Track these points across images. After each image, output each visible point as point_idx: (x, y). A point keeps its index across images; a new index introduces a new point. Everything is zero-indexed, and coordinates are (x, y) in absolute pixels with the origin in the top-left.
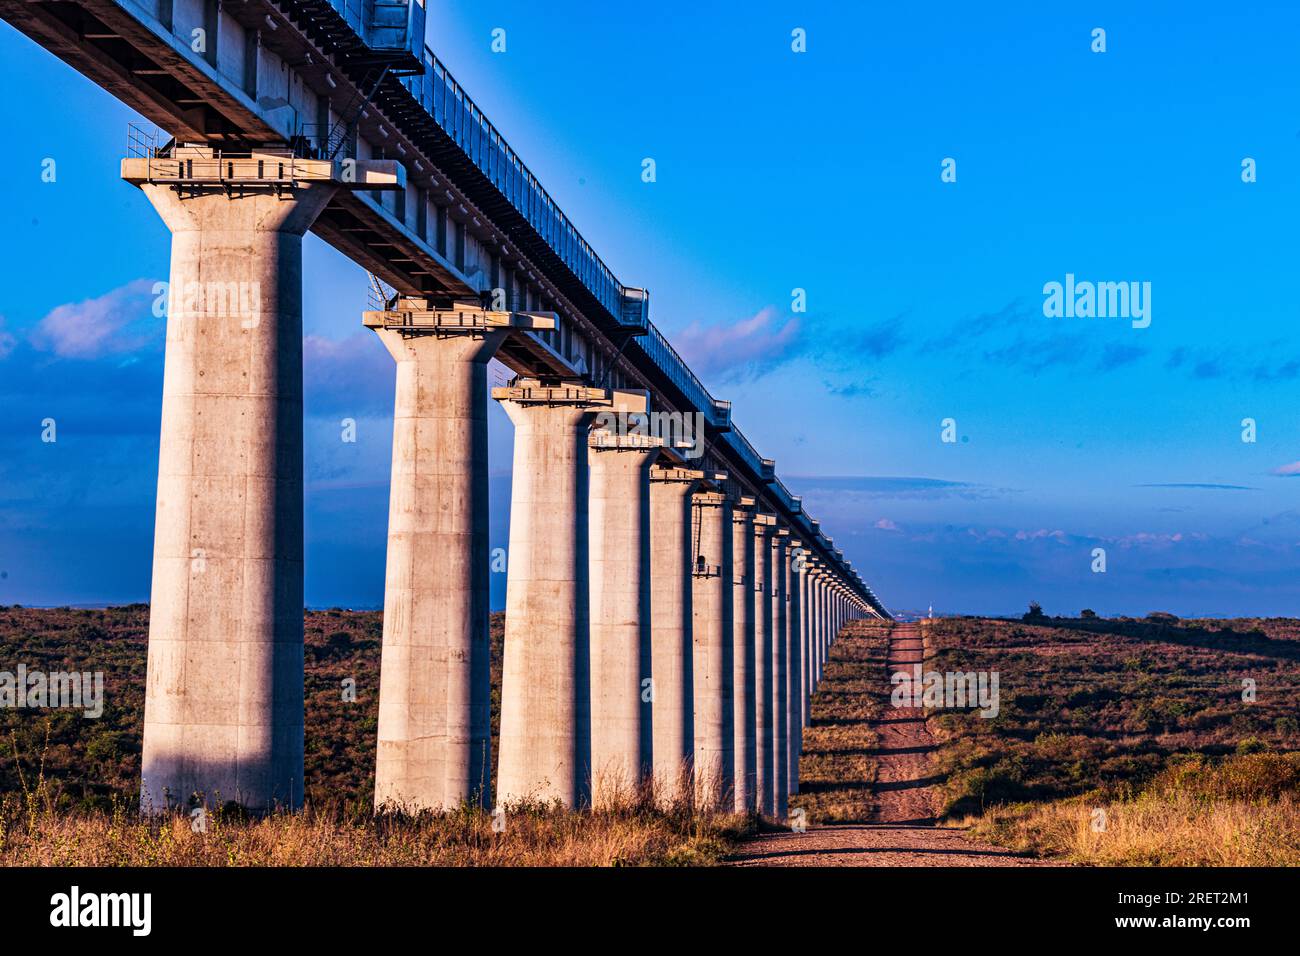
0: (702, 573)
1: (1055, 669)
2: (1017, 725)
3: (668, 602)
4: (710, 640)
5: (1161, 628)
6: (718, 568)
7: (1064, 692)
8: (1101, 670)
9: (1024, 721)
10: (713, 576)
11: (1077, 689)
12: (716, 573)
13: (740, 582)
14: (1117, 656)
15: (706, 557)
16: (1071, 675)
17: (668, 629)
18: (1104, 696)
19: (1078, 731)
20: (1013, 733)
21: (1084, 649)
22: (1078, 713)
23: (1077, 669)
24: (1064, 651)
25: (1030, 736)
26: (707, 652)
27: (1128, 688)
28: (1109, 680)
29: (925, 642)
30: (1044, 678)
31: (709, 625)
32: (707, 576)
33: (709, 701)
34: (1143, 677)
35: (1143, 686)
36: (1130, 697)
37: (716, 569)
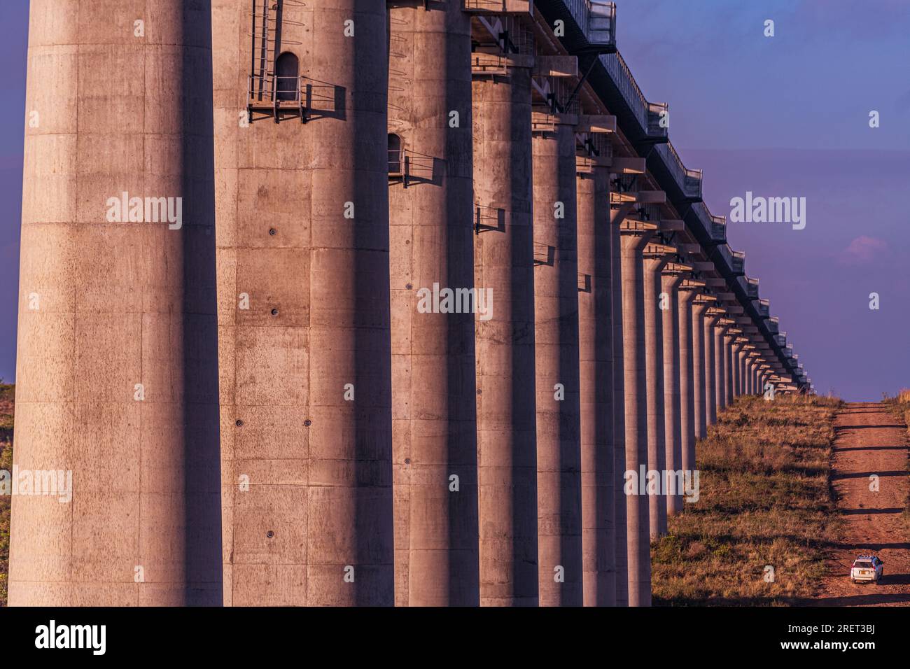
0: (285, 105)
3: (128, 136)
4: (314, 304)
6: (339, 91)
10: (324, 114)
12: (330, 107)
13: (428, 175)
15: (301, 61)
17: (130, 224)
26: (306, 345)
31: (314, 265)
32: (306, 114)
33: (315, 497)
37: (331, 93)
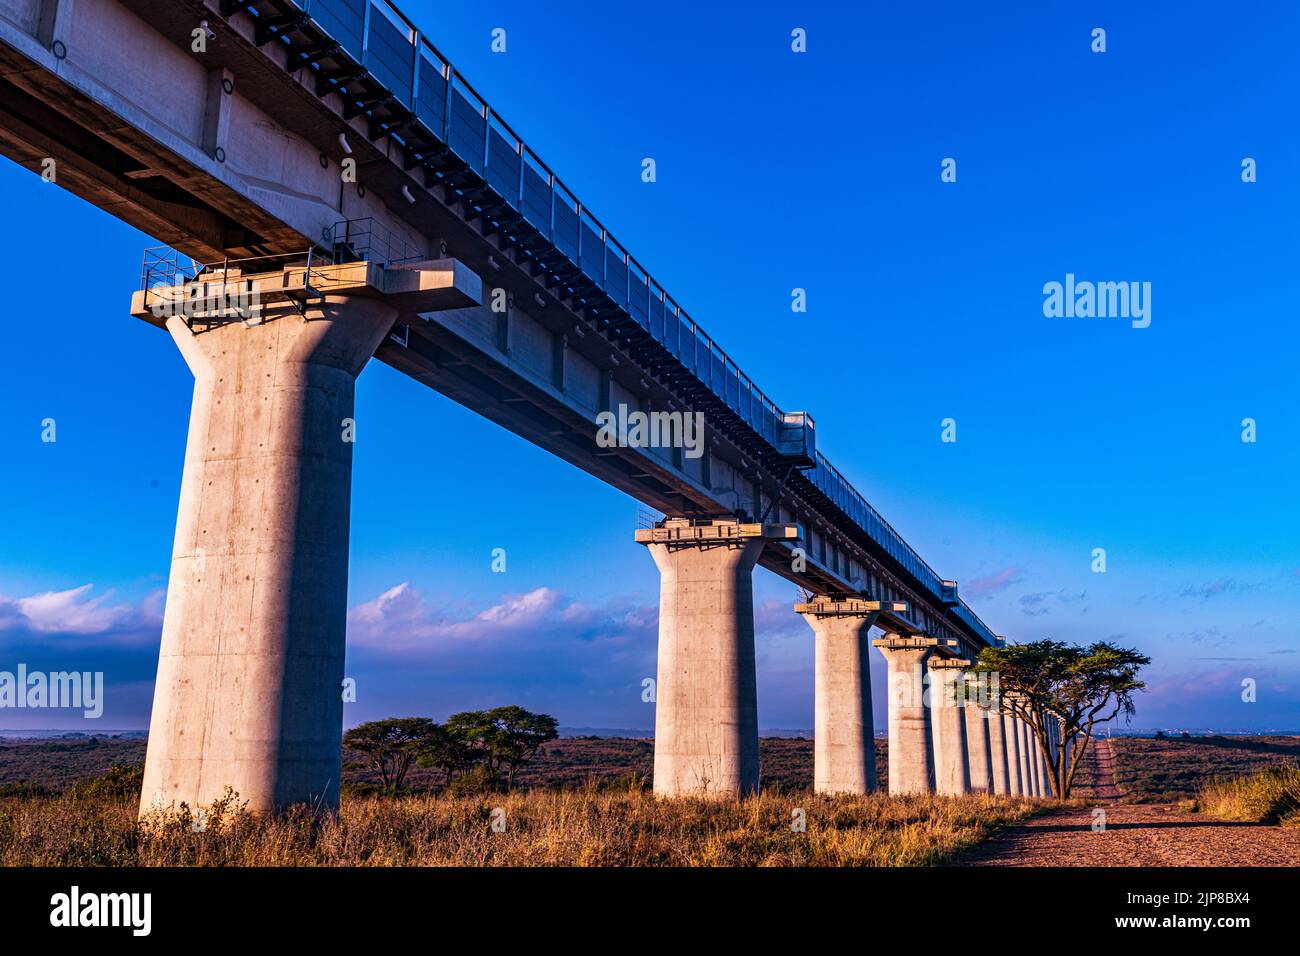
1: (1170, 763)
2: (1154, 787)
5: (1219, 741)
7: (1174, 772)
8: (1191, 763)
9: (1157, 785)
11: (1181, 771)
14: (1199, 756)
16: (1178, 765)
18: (1192, 774)
19: (1181, 790)
20: (1153, 790)
21: (1183, 753)
22: (1181, 782)
23: (1180, 762)
24: (1174, 754)
25: (1160, 792)
27: (1204, 770)
28: (1194, 767)
29: (1111, 750)
30: (1166, 766)
34: (1210, 766)
35: (1210, 769)
36: (1204, 775)
